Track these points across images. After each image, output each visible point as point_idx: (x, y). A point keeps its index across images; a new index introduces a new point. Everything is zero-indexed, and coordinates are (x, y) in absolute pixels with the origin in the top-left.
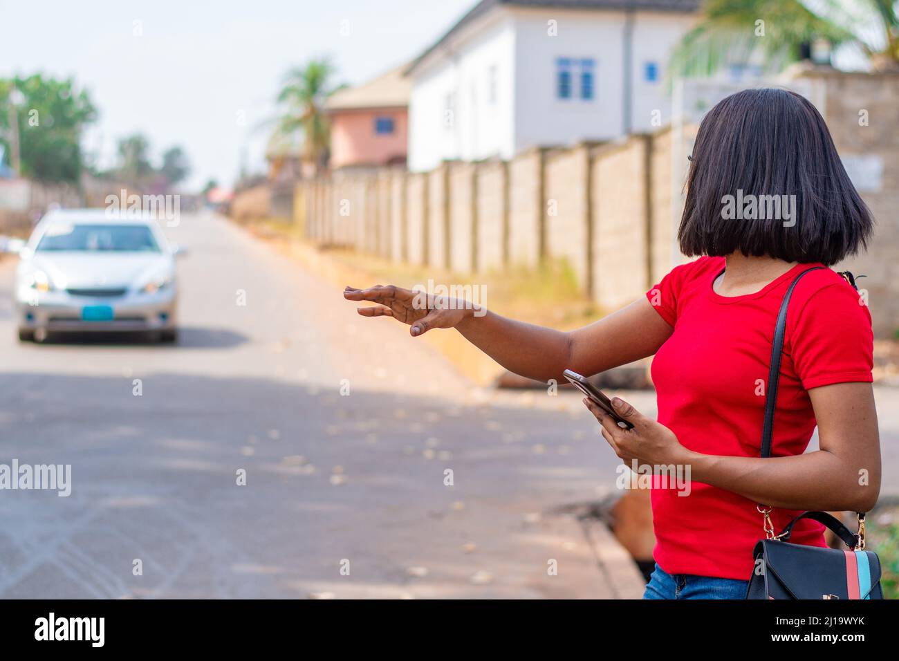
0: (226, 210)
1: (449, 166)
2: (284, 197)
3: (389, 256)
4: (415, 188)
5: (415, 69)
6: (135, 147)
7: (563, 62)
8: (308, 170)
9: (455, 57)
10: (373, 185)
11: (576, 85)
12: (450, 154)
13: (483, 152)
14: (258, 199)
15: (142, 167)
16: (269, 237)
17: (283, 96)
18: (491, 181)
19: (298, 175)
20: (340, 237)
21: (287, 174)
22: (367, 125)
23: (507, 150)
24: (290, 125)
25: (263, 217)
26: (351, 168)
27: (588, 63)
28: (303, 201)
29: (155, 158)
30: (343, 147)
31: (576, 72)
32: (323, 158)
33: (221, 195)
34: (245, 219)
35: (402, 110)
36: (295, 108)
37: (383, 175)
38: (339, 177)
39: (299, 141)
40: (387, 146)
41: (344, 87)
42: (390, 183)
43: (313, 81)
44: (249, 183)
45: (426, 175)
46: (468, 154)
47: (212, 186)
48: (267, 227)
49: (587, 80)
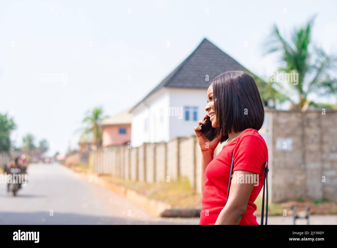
0: (62, 162)
1: (145, 145)
2: (85, 157)
3: (124, 178)
4: (134, 153)
5: (134, 110)
6: (29, 139)
7: (187, 108)
8: (94, 148)
9: (148, 106)
10: (118, 152)
11: (191, 116)
12: (146, 141)
13: (158, 140)
14: (75, 158)
15: (31, 147)
16: (80, 172)
17: (85, 120)
18: (161, 150)
19: (90, 150)
20: (106, 171)
21: (85, 150)
22: (116, 131)
23: (167, 139)
24: (88, 131)
25: (77, 165)
26: (110, 146)
27: (196, 108)
28: (92, 158)
29: (36, 143)
30: (107, 139)
31: (191, 112)
32: (99, 143)
33: (61, 156)
34: (70, 166)
35: (129, 126)
36: (89, 125)
37: (122, 149)
38: (106, 150)
39: (91, 137)
40: (123, 138)
41: (107, 117)
42: (124, 151)
43: (97, 115)
44: (72, 153)
45: (137, 148)
46: (152, 140)
47: (57, 154)
48: (78, 169)
49: (195, 114)
